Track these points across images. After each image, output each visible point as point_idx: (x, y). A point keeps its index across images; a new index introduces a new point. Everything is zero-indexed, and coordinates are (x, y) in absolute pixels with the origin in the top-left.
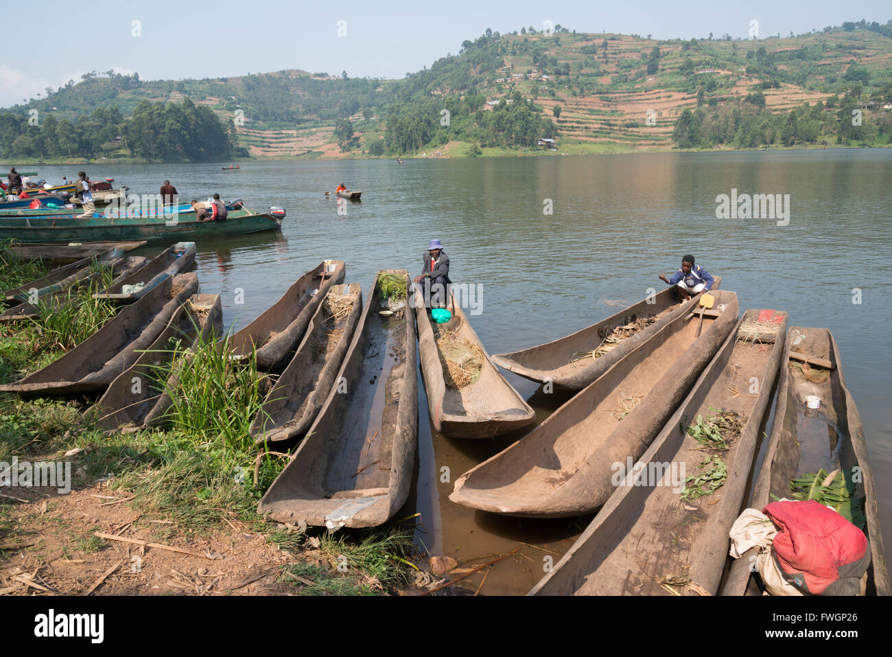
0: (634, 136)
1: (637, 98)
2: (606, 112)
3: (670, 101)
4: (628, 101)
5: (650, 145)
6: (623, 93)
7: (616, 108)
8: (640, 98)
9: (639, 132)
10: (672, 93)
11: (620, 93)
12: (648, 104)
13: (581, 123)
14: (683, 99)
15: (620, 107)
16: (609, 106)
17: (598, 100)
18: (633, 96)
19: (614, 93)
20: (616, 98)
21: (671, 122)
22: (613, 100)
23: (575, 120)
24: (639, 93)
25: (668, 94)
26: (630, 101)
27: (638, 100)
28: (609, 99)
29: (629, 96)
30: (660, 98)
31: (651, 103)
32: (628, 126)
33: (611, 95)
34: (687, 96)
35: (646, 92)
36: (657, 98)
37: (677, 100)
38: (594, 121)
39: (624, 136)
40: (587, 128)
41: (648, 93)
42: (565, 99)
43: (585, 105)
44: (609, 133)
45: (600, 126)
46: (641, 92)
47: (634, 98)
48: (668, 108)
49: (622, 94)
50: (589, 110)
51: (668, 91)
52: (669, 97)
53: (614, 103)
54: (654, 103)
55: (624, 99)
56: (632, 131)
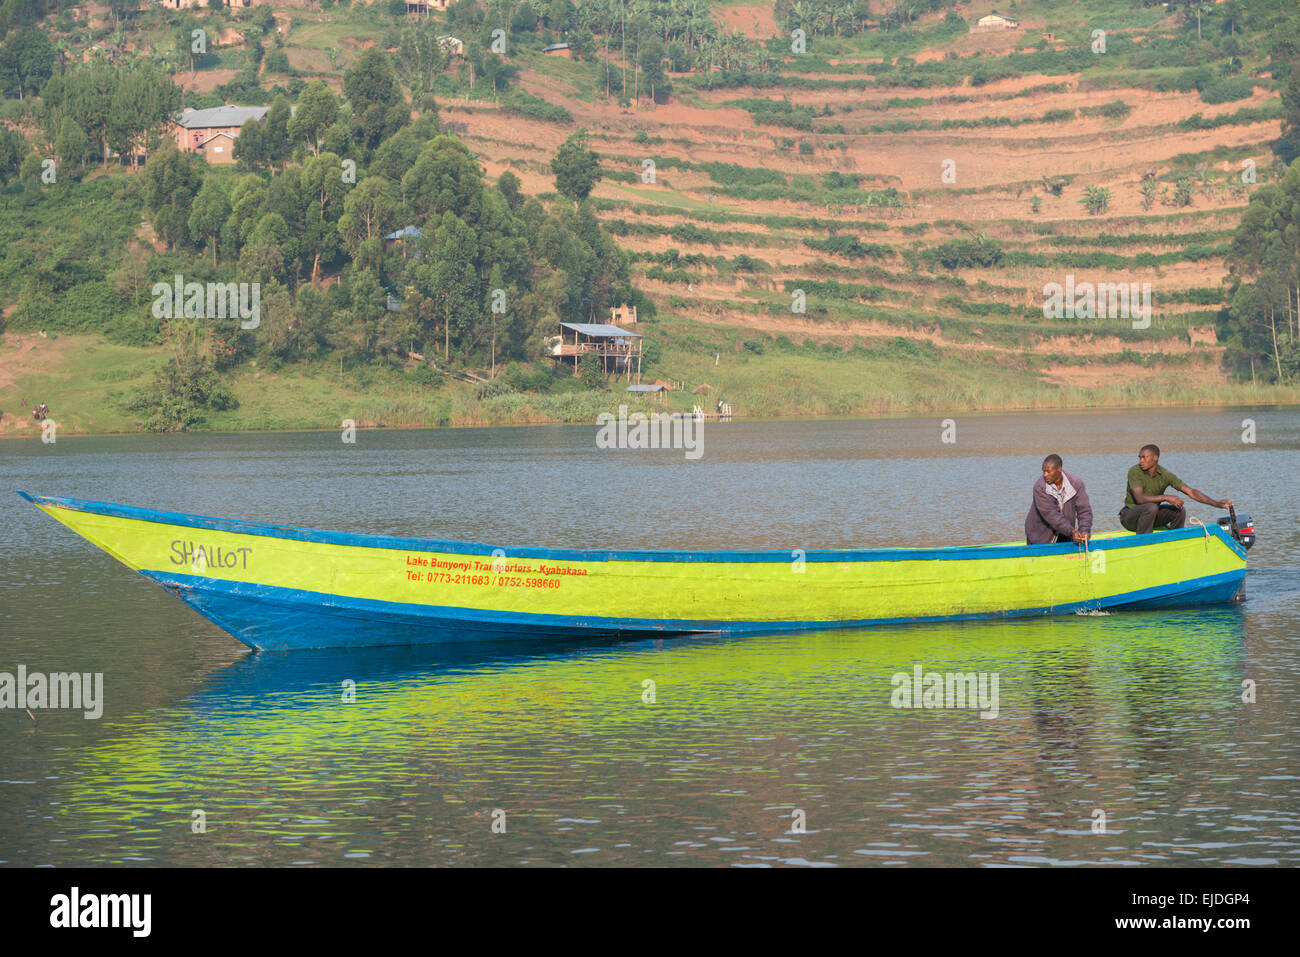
0: (1005, 310)
1: (941, 114)
2: (806, 182)
3: (1127, 135)
4: (894, 129)
5: (1106, 361)
6: (861, 86)
7: (848, 163)
8: (955, 113)
9: (1022, 292)
10: (1124, 94)
11: (844, 87)
12: (1011, 145)
13: (700, 238)
14: (1195, 124)
15: (868, 161)
16: (807, 150)
17: (741, 119)
18: (915, 102)
19: (813, 87)
20: (828, 112)
21: (1171, 239)
22: (815, 122)
23: (669, 222)
24: (945, 92)
25: (1102, 98)
26: (904, 128)
27: (947, 125)
28: (797, 115)
29: (894, 103)
30: (1063, 116)
31: (1027, 144)
32: (950, 259)
33: (799, 99)
34: (1211, 112)
35: (978, 82)
36: (1050, 117)
37: (1161, 130)
38: (760, 229)
39: (949, 314)
40: (746, 265)
41: (990, 88)
42: (572, 107)
43: (686, 144)
44: (872, 295)
45: (811, 257)
46: (953, 82)
47: (925, 114)
48: (1129, 169)
49: (852, 95)
50: (715, 170)
51: (1099, 84)
52: (1116, 111)
53: (830, 138)
54: (1043, 143)
55: (878, 118)
56: (983, 287)
